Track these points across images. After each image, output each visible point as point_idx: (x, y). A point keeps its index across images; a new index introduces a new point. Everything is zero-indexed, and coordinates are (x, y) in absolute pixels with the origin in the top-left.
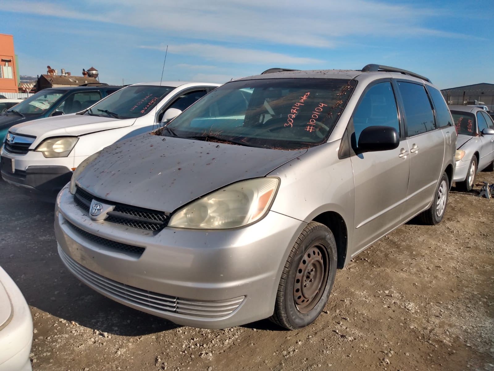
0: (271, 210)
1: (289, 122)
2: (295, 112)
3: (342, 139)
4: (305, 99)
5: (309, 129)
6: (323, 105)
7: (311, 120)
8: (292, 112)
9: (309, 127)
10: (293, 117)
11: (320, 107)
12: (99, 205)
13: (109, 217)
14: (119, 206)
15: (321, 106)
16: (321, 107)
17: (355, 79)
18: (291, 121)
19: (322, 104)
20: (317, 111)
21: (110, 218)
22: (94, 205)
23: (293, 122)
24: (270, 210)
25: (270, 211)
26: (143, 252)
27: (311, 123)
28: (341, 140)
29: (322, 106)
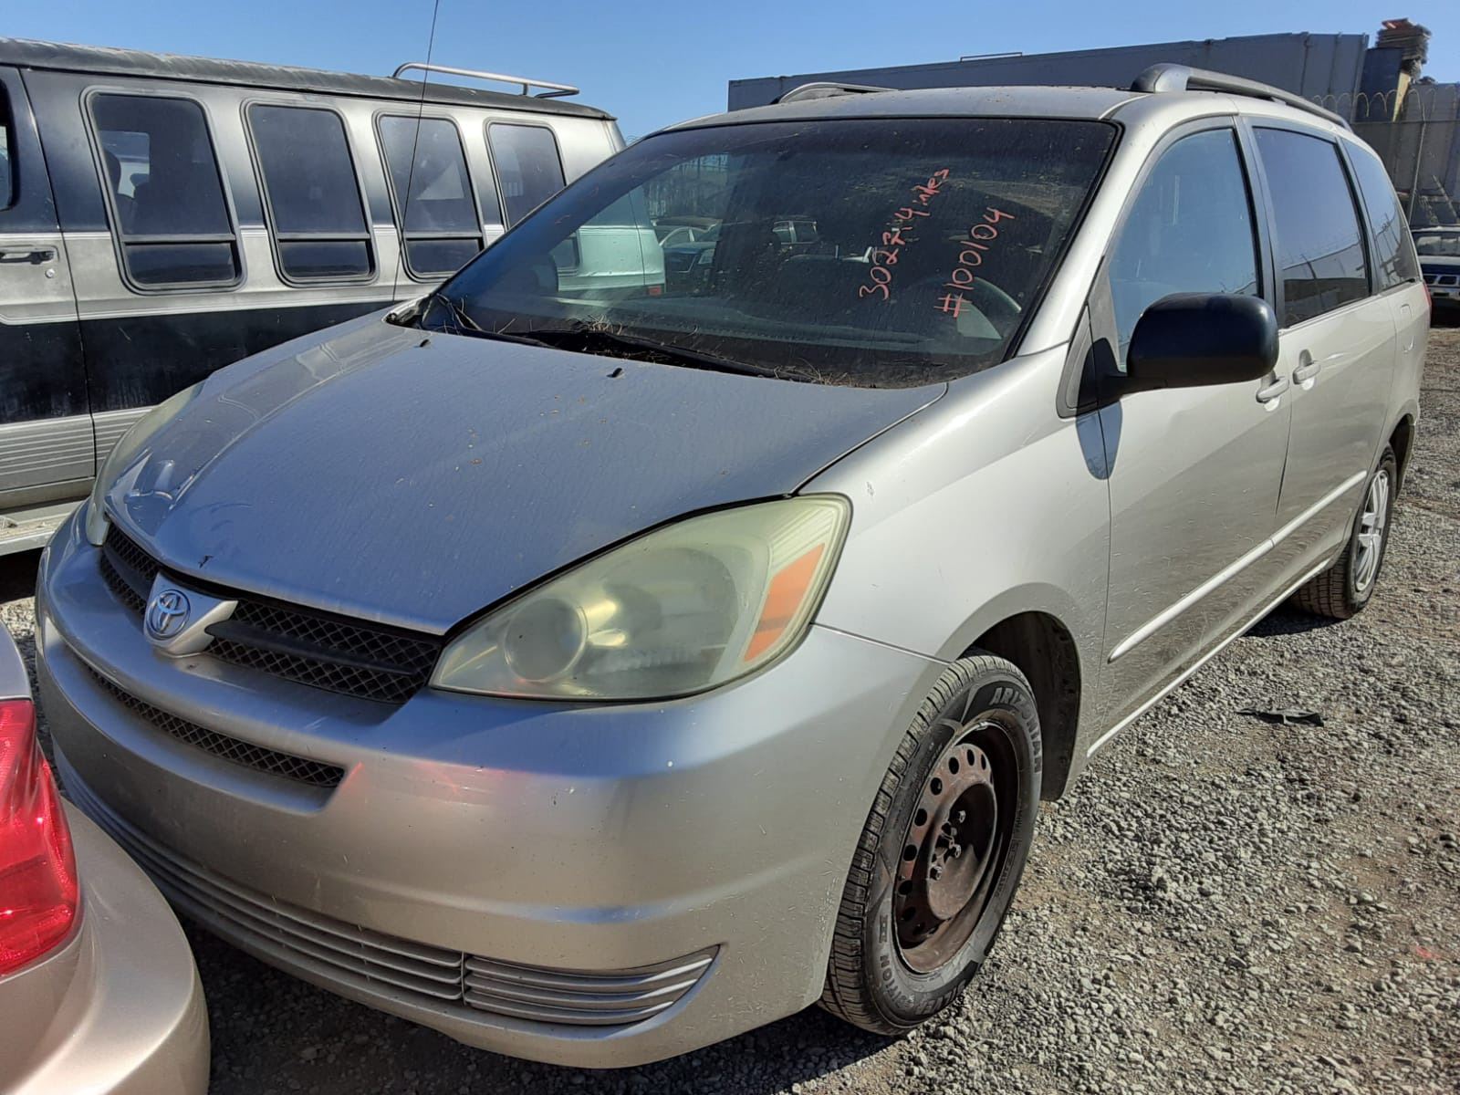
0: (817, 621)
1: (877, 280)
2: (896, 243)
3: (1071, 342)
4: (931, 192)
5: (949, 306)
6: (1000, 217)
7: (954, 273)
8: (886, 243)
9: (948, 299)
10: (892, 261)
11: (988, 223)
12: (179, 599)
13: (214, 643)
14: (251, 605)
15: (991, 221)
16: (992, 225)
17: (1114, 118)
18: (883, 278)
19: (997, 213)
20: (979, 237)
21: (219, 646)
22: (160, 595)
23: (889, 278)
24: (812, 623)
25: (815, 626)
26: (338, 780)
27: (958, 283)
28: (1066, 346)
29: (997, 219)
